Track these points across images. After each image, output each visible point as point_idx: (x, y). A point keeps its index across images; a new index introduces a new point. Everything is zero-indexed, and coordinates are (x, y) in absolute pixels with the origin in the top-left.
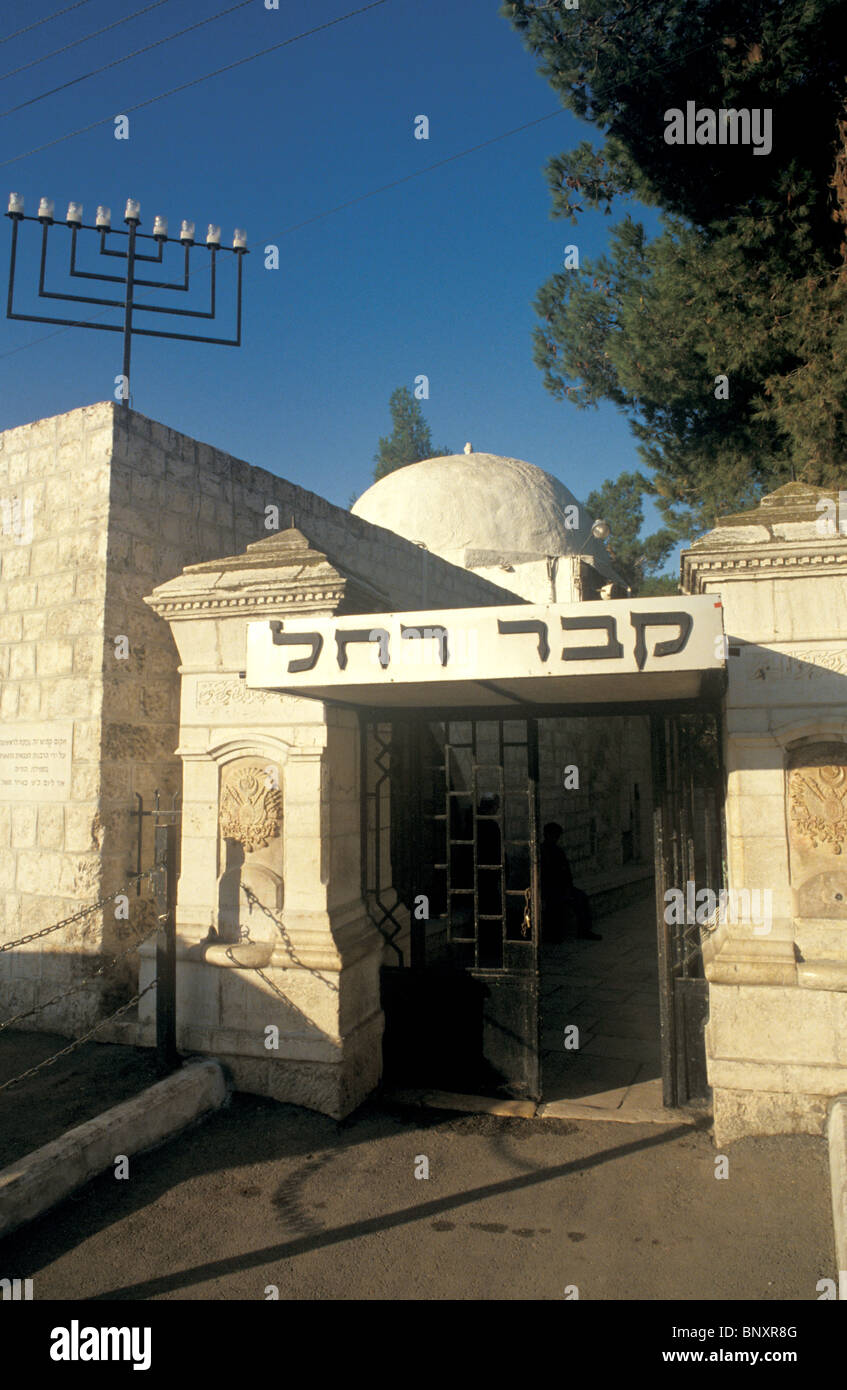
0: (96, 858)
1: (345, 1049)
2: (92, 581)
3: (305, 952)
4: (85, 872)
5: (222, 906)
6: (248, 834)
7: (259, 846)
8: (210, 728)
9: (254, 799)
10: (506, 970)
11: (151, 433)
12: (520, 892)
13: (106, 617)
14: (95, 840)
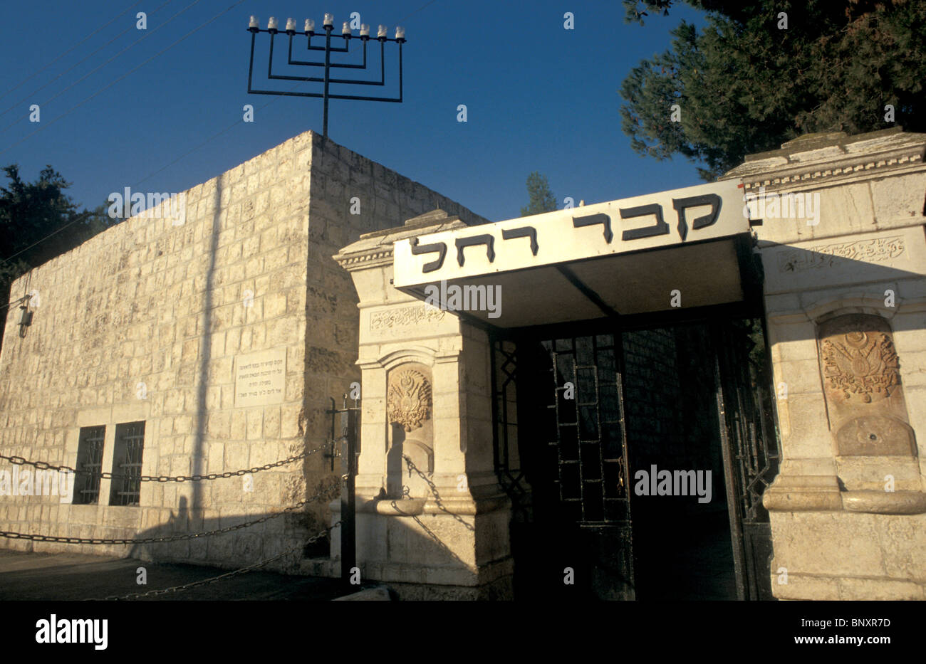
0: (301, 441)
1: (480, 575)
2: (299, 249)
3: (449, 502)
4: (294, 452)
5: (389, 472)
6: (407, 418)
7: (415, 427)
8: (380, 344)
9: (411, 393)
10: (606, 521)
11: (339, 153)
12: (614, 460)
13: (308, 273)
14: (301, 428)
